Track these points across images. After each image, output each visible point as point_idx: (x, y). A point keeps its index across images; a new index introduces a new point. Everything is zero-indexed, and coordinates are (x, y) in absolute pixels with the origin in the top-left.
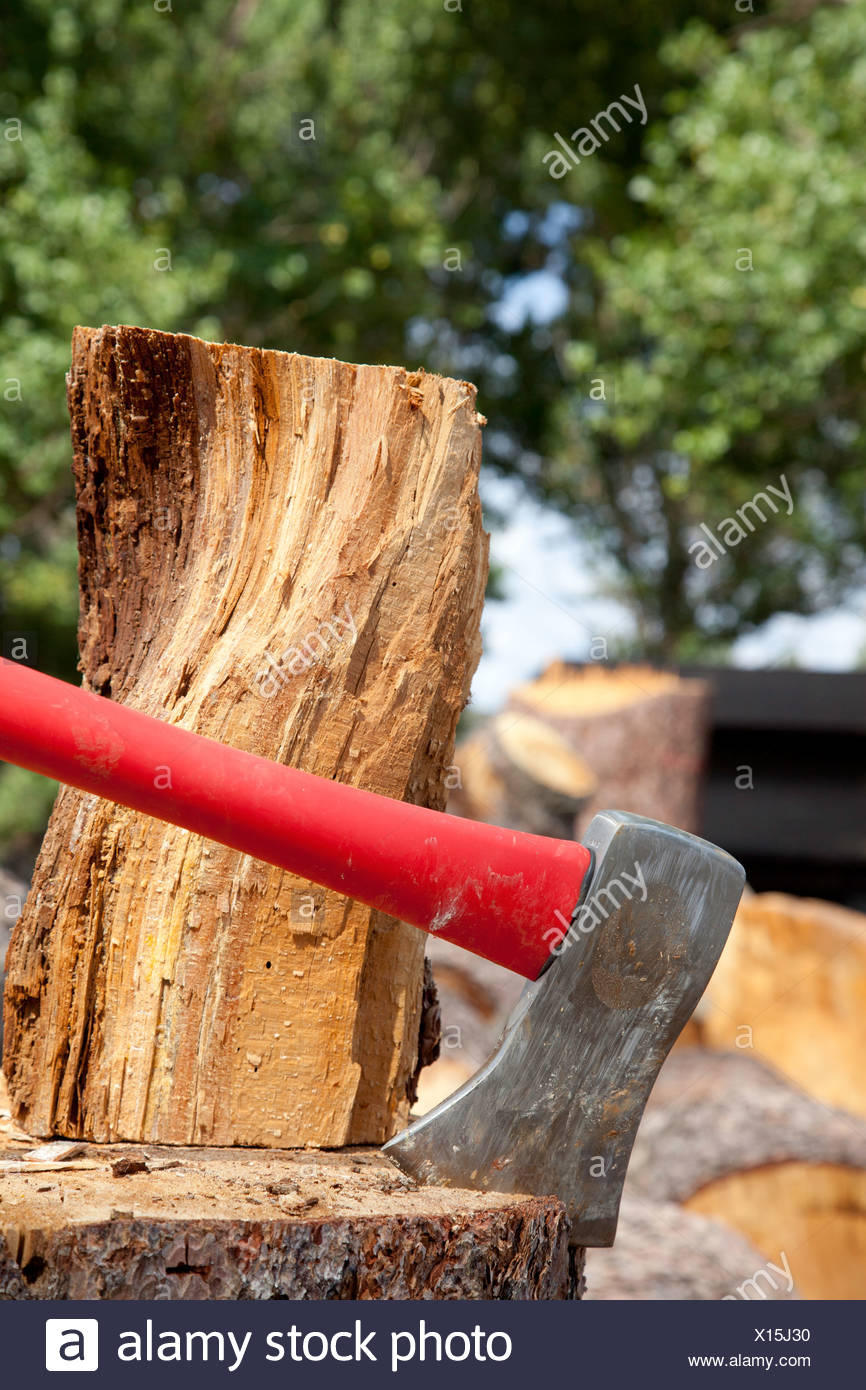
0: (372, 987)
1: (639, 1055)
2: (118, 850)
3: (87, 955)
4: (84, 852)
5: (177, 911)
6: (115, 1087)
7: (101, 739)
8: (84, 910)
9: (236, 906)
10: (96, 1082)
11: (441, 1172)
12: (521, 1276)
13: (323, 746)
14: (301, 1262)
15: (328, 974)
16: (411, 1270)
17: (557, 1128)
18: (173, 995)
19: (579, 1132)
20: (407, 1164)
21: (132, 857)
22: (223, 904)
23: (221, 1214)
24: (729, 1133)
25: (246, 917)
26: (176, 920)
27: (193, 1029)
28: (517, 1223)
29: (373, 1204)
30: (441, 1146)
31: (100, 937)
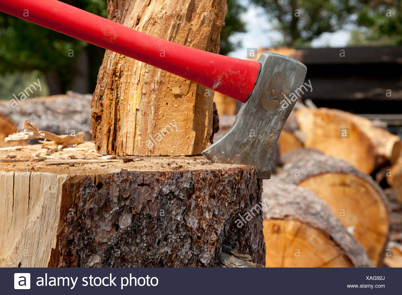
0: (198, 110)
1: (276, 123)
2: (121, 72)
3: (114, 102)
4: (111, 72)
5: (139, 89)
6: (125, 140)
7: (110, 33)
8: (112, 90)
9: (156, 87)
10: (119, 139)
11: (219, 159)
12: (243, 186)
13: (180, 38)
14: (177, 182)
15: (185, 106)
16: (210, 185)
17: (253, 145)
18: (139, 113)
19: (259, 147)
20: (209, 157)
21: (125, 73)
22: (152, 86)
23: (154, 170)
24: (310, 167)
25: (160, 90)
26: (139, 91)
27: (146, 123)
28: (241, 172)
29: (199, 167)
30: (219, 151)
31: (117, 98)
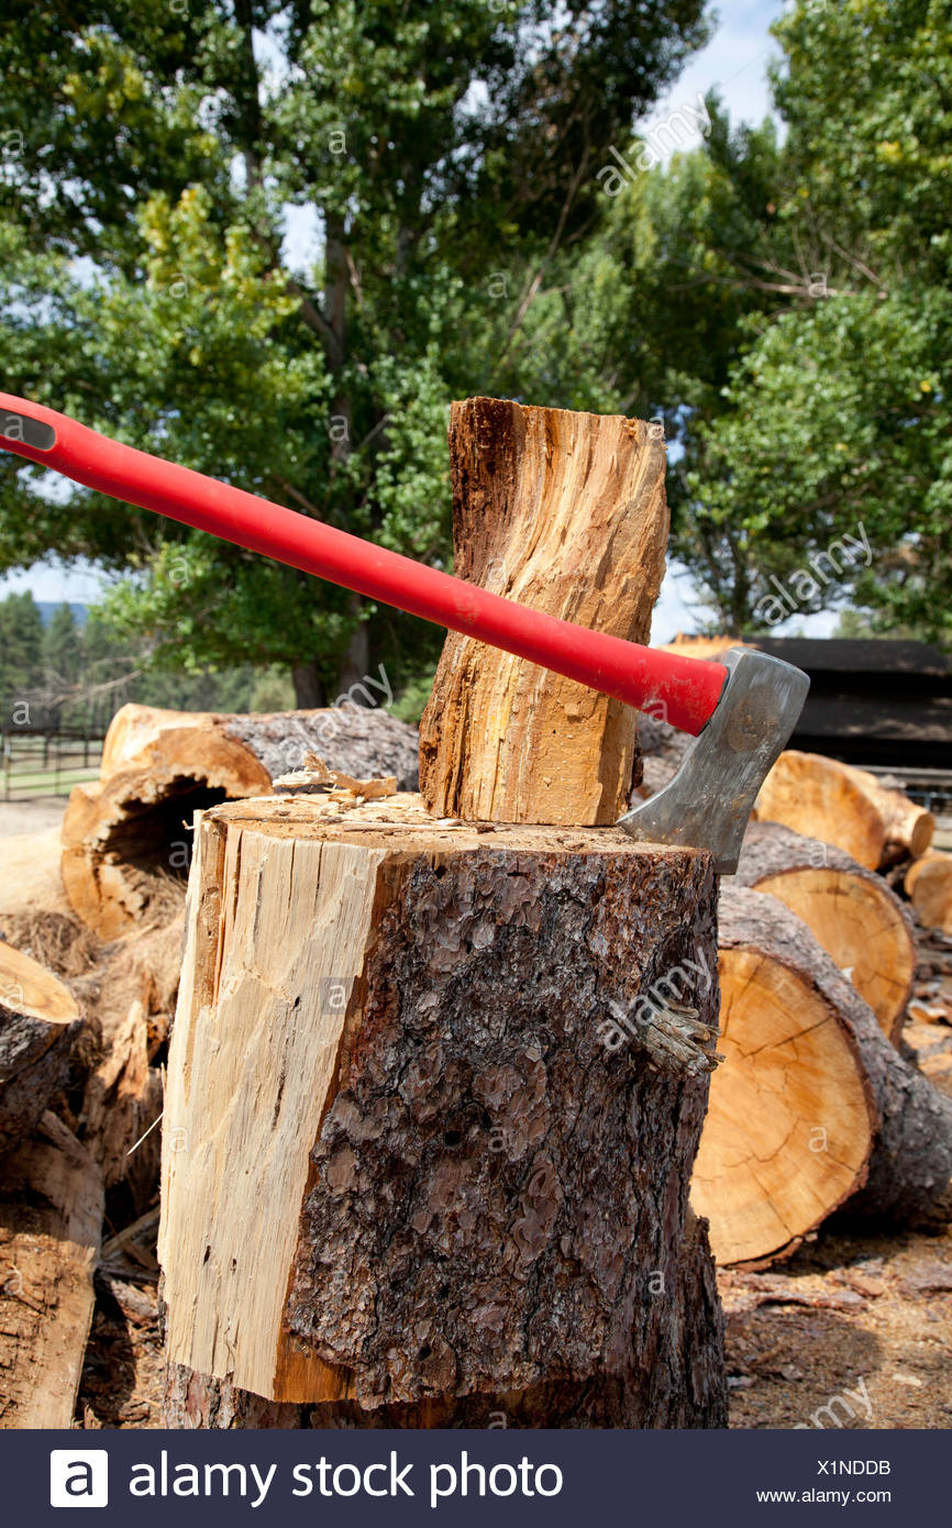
0: (608, 745)
1: (751, 776)
2: (476, 672)
3: (461, 726)
4: (459, 672)
5: (507, 703)
6: (476, 793)
7: (469, 605)
8: (459, 703)
9: (537, 701)
10: (466, 791)
11: (646, 835)
12: (689, 886)
13: (583, 617)
14: (576, 874)
15: (586, 737)
16: (633, 880)
17: (707, 813)
18: (505, 747)
19: (719, 816)
20: (628, 831)
21: (483, 675)
22: (530, 700)
23: (535, 848)
24: (773, 856)
25: (543, 707)
26: (506, 708)
27: (515, 764)
28: (687, 860)
29: (612, 848)
30: (647, 821)
31: (467, 717)
